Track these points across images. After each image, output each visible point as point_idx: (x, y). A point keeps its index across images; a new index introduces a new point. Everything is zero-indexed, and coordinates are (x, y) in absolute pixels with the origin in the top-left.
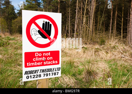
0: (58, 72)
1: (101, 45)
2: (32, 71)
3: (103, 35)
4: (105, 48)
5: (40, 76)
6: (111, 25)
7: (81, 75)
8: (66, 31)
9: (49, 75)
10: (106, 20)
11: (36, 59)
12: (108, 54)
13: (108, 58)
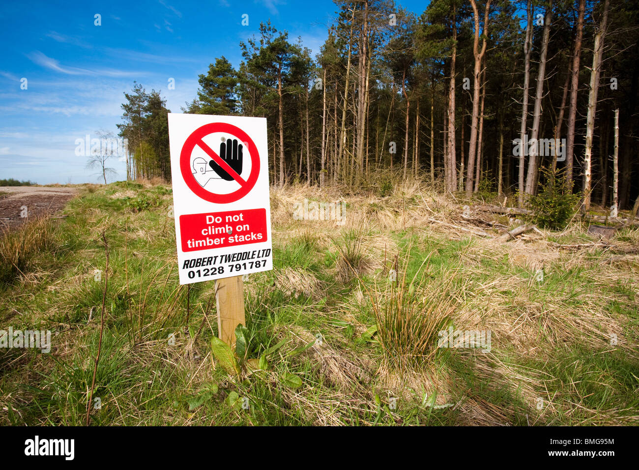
0: (265, 261)
1: (383, 196)
2: (201, 259)
3: (389, 172)
4: (393, 201)
5: (221, 270)
6: (406, 149)
7: (331, 268)
8: (300, 166)
9: (243, 267)
10: (396, 137)
11: (208, 232)
12: (399, 217)
13: (399, 226)
